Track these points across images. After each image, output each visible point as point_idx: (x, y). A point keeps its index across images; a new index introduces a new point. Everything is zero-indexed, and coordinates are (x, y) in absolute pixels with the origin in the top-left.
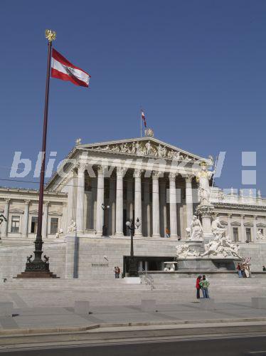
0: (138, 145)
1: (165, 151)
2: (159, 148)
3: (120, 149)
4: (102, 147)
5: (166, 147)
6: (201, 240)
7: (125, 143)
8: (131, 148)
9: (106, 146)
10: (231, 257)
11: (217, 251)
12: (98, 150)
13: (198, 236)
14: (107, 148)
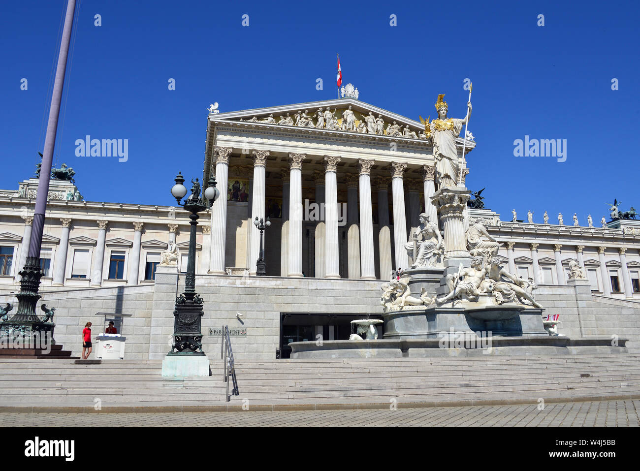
0: (328, 114)
1: (380, 124)
2: (370, 119)
3: (295, 121)
4: (260, 118)
5: (383, 117)
6: (440, 267)
7: (303, 111)
8: (315, 120)
9: (267, 116)
10: (516, 304)
11: (478, 292)
12: (253, 123)
13: (433, 259)
14: (270, 119)
